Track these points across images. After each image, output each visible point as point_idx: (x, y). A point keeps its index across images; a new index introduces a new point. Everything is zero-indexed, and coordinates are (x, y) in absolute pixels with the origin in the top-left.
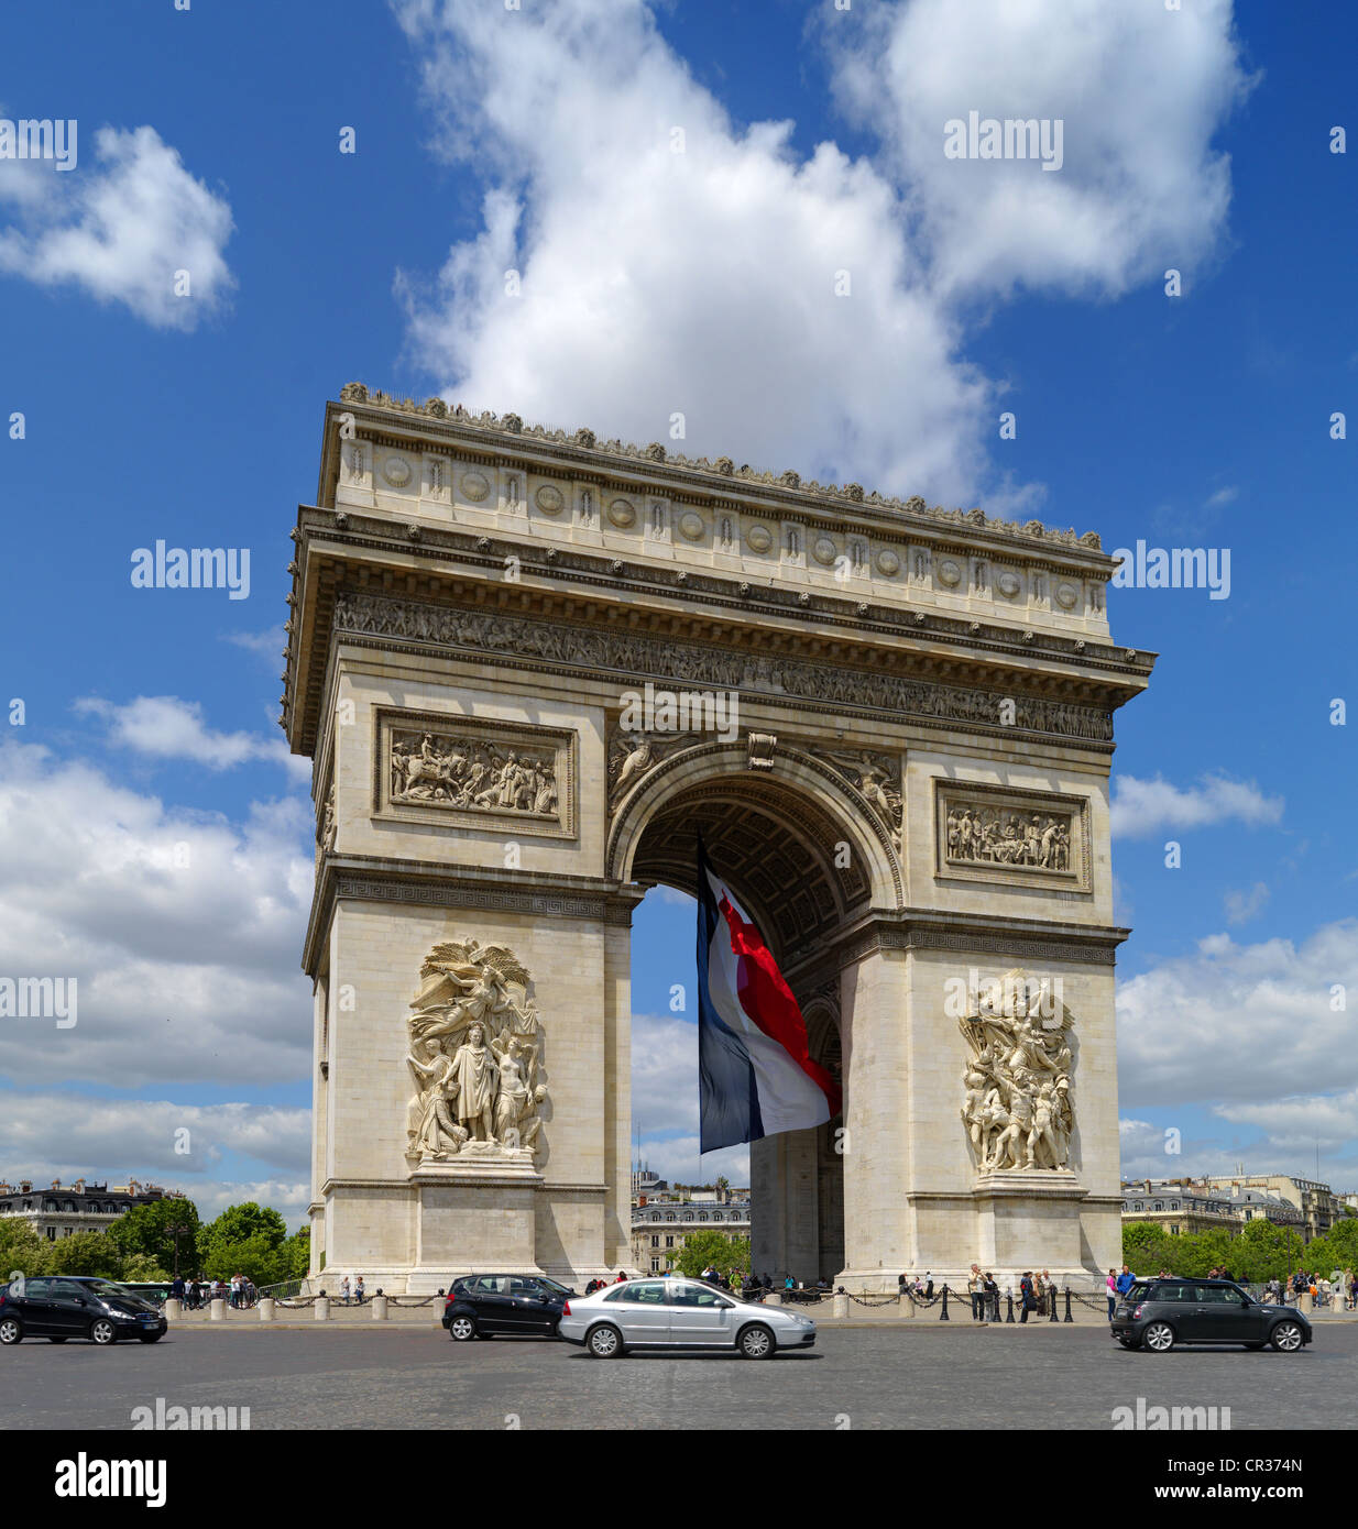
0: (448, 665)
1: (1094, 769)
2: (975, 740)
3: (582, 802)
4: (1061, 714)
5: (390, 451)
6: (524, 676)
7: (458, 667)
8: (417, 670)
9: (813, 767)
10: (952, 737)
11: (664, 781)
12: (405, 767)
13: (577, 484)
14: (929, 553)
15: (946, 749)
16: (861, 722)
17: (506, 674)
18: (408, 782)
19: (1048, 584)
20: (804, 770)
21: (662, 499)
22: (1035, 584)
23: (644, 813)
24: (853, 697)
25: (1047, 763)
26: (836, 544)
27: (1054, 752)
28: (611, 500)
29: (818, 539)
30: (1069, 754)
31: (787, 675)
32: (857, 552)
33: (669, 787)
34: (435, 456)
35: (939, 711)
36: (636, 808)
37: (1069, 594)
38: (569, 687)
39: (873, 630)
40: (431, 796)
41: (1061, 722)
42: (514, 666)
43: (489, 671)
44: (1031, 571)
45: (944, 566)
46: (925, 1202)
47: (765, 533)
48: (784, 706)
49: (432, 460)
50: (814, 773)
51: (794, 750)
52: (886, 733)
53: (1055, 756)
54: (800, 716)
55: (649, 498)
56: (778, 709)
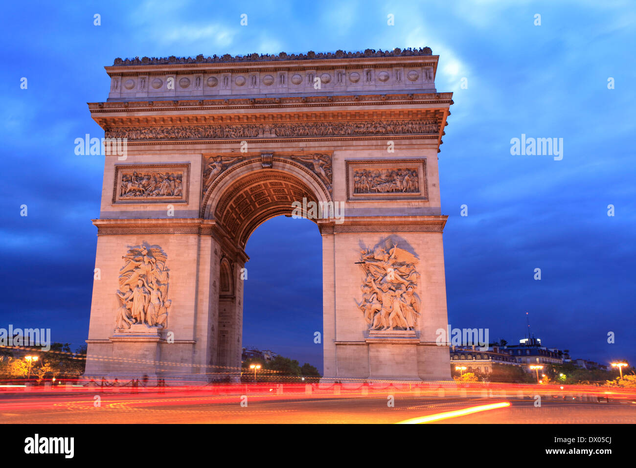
0: (143, 147)
1: (429, 146)
2: (366, 143)
3: (190, 190)
4: (410, 126)
5: (128, 78)
6: (171, 147)
7: (146, 147)
8: (132, 151)
9: (291, 163)
10: (354, 143)
11: (227, 178)
12: (126, 186)
13: (195, 75)
14: (344, 71)
15: (352, 148)
16: (311, 143)
17: (164, 147)
18: (127, 191)
19: (403, 73)
20: (288, 165)
21: (227, 74)
22: (397, 74)
23: (219, 190)
24: (308, 134)
25: (404, 147)
26: (302, 76)
27: (407, 142)
28: (208, 78)
29: (294, 75)
30: (414, 141)
31: (277, 130)
32: (311, 77)
33: (229, 180)
34: (143, 76)
35: (348, 133)
36: (215, 189)
37: (413, 74)
38: (188, 148)
39: (311, 106)
40: (134, 195)
41: (410, 129)
42: (167, 144)
43: (158, 147)
44: (394, 69)
45: (351, 75)
46: (342, 346)
47: (270, 77)
48: (276, 142)
49: (142, 78)
50: (292, 166)
51: (282, 158)
52: (323, 146)
53: (407, 144)
54: (284, 145)
55: (222, 74)
56: (274, 143)
